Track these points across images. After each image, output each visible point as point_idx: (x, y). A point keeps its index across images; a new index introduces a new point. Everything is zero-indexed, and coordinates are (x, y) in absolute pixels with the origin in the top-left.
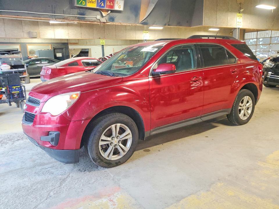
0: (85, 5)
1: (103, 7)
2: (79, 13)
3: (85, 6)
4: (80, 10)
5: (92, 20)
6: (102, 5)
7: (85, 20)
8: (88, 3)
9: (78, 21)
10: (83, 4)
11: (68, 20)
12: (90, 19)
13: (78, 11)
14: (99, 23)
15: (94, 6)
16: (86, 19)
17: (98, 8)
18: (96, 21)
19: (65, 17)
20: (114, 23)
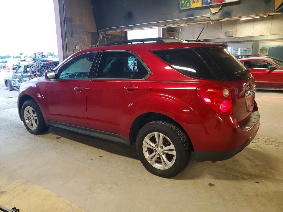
0: (189, 6)
1: (209, 3)
2: (188, 15)
3: (190, 8)
4: (188, 12)
5: (201, 19)
6: (208, 2)
7: (194, 21)
8: (193, 3)
9: (187, 23)
10: (187, 6)
11: (178, 24)
12: (199, 19)
13: (186, 14)
14: (210, 22)
15: (199, 4)
16: (195, 19)
17: (204, 6)
18: (207, 20)
19: (175, 21)
20: (231, 19)
